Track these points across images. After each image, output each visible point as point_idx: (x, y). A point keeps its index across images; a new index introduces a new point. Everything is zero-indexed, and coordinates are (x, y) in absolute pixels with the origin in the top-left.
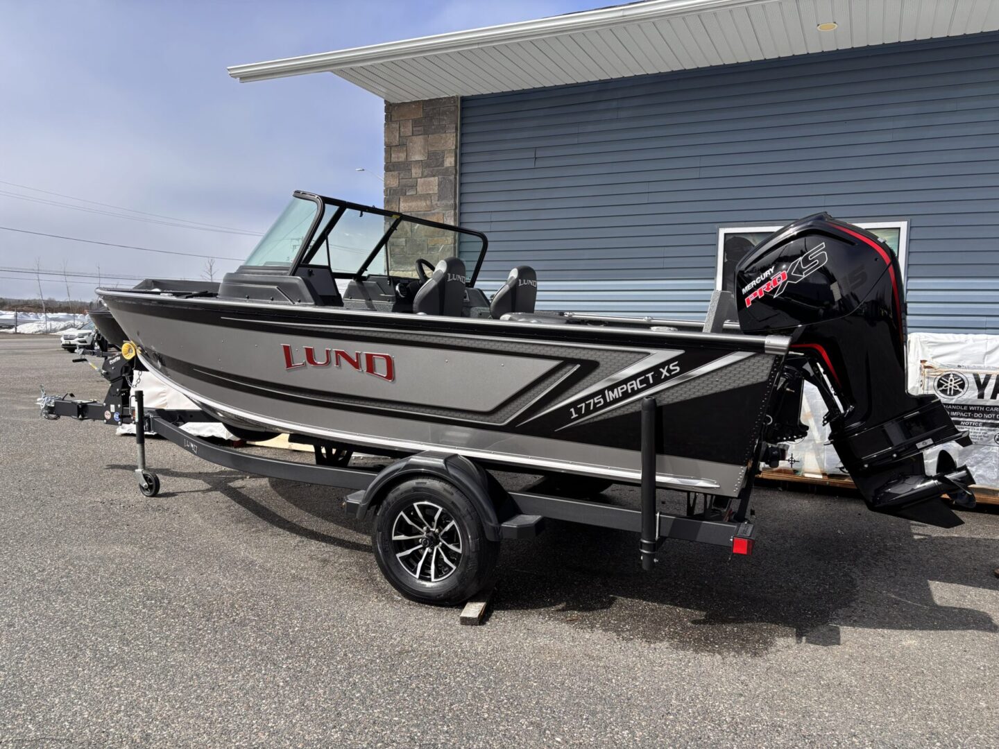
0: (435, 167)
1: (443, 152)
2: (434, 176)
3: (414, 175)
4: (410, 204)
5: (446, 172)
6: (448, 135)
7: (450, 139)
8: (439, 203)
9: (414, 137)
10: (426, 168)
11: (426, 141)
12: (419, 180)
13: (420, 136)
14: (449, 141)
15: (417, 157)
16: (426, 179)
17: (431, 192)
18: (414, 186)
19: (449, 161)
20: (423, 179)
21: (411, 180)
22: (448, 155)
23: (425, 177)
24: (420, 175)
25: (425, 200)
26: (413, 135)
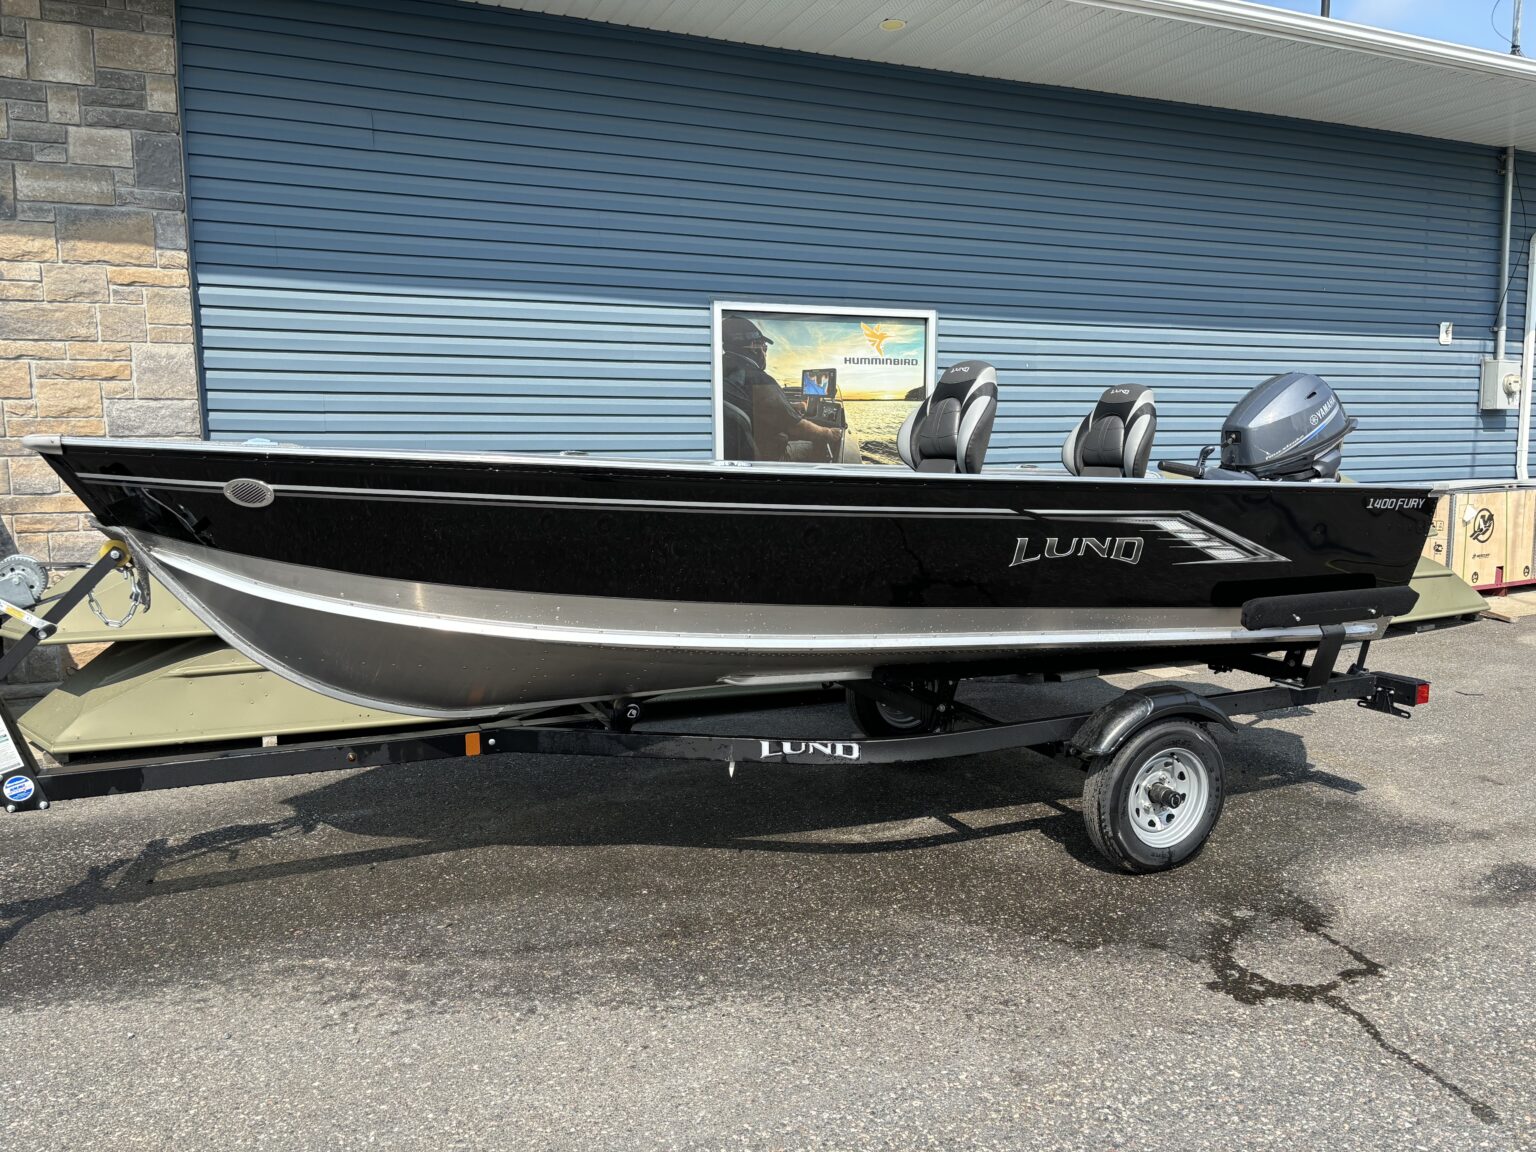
0: (120, 106)
1: (141, 75)
2: (116, 127)
3: (55, 116)
4: (51, 184)
5: (154, 123)
6: (154, 39)
7: (157, 50)
8: (136, 190)
9: (46, 26)
10: (93, 103)
11: (88, 41)
12: (70, 128)
13: (68, 27)
14: (159, 52)
15: (63, 76)
16: (93, 131)
17: (114, 164)
18: (59, 141)
19: (162, 100)
20: (84, 129)
21: (48, 125)
22: (155, 86)
23: (90, 125)
24: (76, 119)
25: (97, 179)
26: (42, 19)
